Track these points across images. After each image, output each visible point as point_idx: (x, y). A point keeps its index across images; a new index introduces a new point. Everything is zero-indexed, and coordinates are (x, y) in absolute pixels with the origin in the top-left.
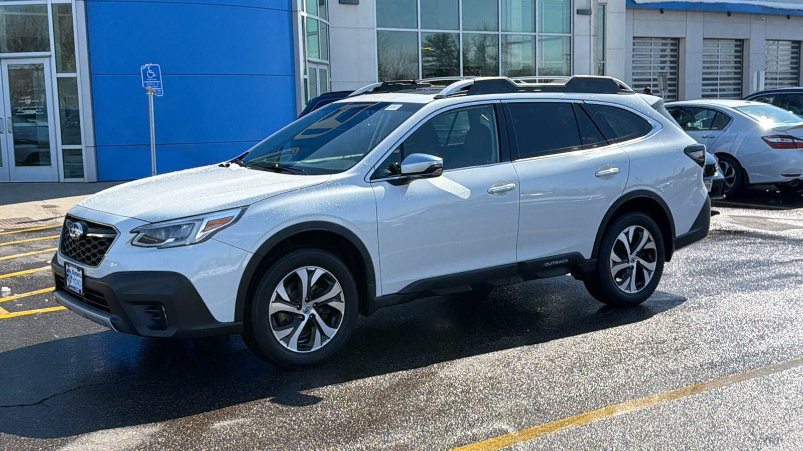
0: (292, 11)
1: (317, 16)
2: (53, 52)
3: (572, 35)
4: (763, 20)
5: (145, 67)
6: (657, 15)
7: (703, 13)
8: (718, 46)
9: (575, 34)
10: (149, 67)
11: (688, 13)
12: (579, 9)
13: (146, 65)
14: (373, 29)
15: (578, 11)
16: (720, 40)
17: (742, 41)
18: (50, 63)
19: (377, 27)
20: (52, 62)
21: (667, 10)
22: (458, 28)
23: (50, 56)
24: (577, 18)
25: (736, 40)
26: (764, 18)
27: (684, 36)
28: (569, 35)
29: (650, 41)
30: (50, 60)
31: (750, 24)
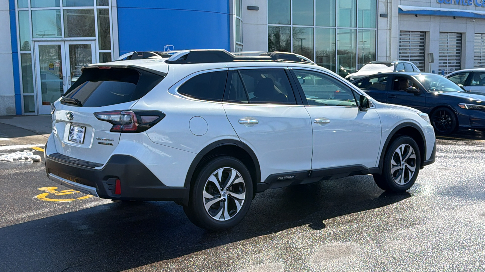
0: (229, 14)
1: (240, 17)
2: (97, 37)
3: (377, 29)
4: (473, 21)
5: (166, 47)
6: (413, 18)
7: (439, 17)
8: (448, 37)
9: (379, 28)
10: (168, 47)
11: (431, 17)
12: (381, 14)
13: (167, 46)
14: (266, 25)
15: (380, 15)
16: (449, 33)
17: (461, 34)
18: (95, 44)
19: (268, 23)
20: (96, 44)
21: (420, 15)
22: (313, 25)
23: (95, 40)
24: (380, 19)
25: (458, 33)
26: (474, 20)
27: (429, 31)
28: (375, 29)
29: (409, 33)
30: (95, 42)
31: (466, 24)
